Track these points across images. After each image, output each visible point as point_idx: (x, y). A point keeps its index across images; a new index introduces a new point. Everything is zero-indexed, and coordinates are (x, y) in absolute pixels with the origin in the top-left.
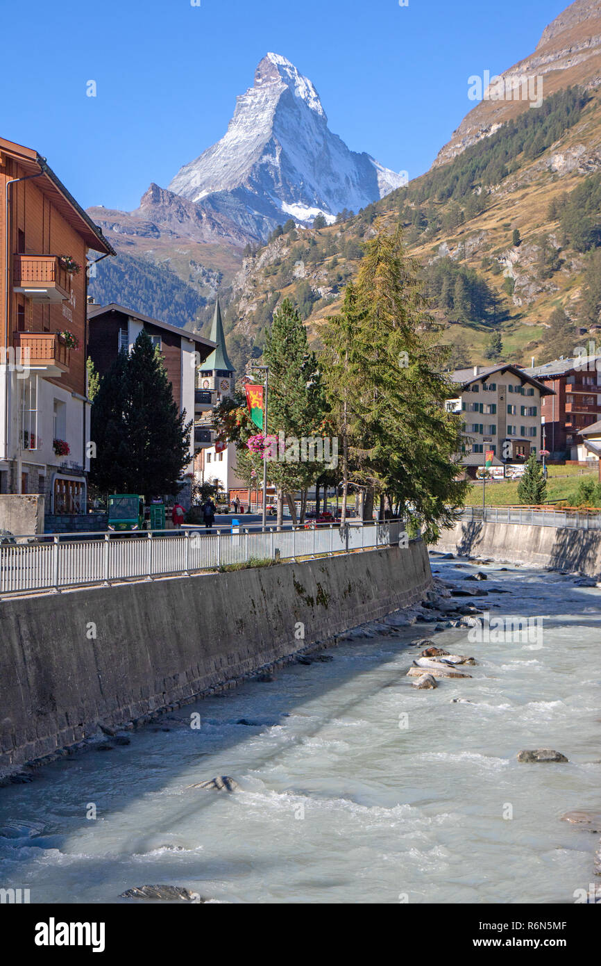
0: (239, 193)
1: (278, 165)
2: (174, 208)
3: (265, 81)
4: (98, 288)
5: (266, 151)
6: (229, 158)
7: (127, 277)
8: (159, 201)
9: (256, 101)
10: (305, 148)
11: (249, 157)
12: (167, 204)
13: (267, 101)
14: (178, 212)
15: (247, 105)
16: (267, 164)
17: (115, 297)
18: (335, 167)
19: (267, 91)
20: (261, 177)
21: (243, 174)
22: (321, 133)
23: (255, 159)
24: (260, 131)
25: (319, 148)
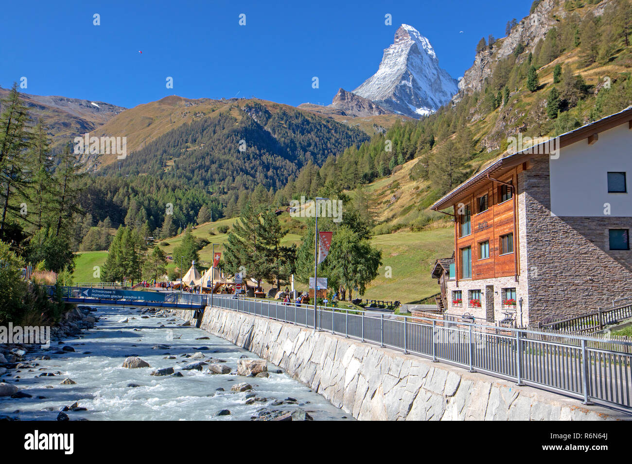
0: (388, 101)
1: (411, 86)
2: (354, 103)
3: (401, 40)
4: (314, 137)
5: (403, 78)
6: (380, 84)
7: (333, 131)
8: (345, 99)
9: (396, 51)
10: (426, 77)
11: (393, 82)
12: (350, 100)
13: (402, 51)
14: (357, 105)
15: (390, 54)
16: (405, 86)
17: (326, 144)
18: (444, 88)
19: (402, 45)
20: (400, 93)
21: (389, 92)
22: (436, 69)
23: (397, 83)
24: (399, 67)
25: (434, 77)
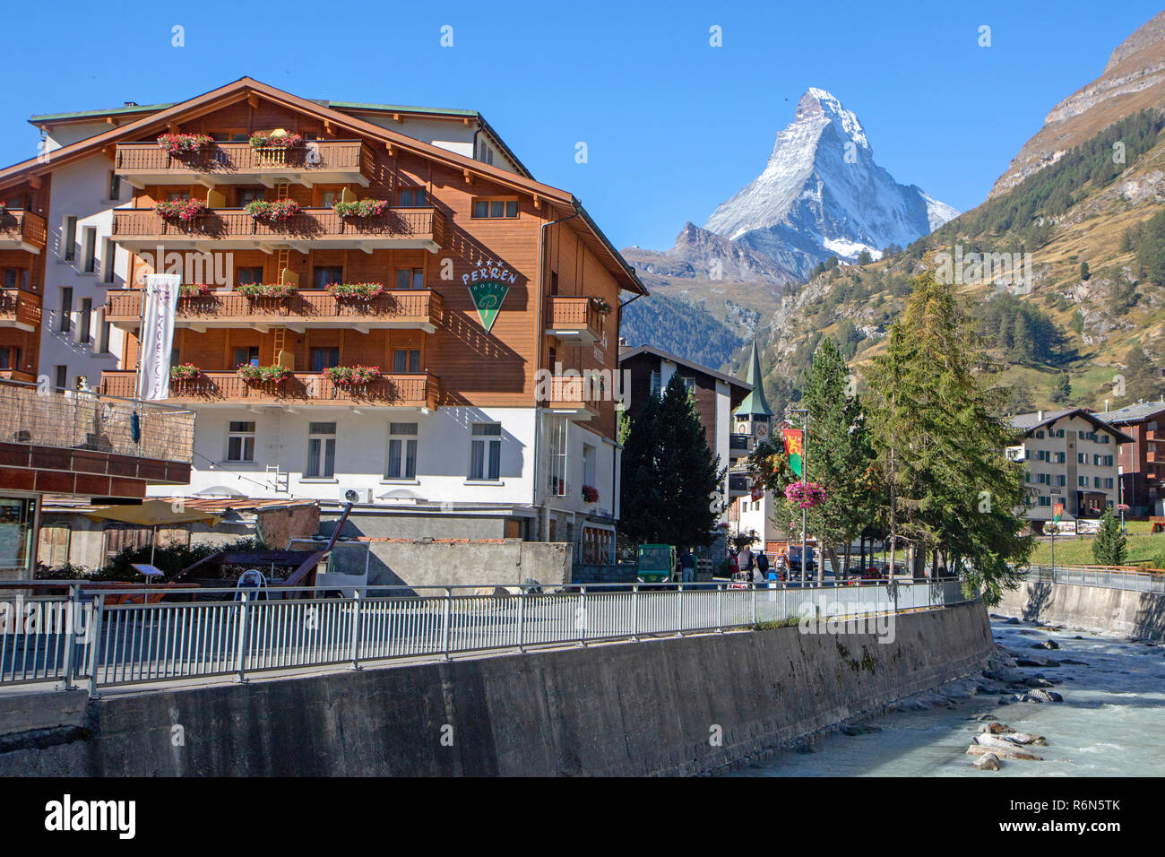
0: (778, 230)
1: (820, 201)
2: (710, 246)
3: (806, 116)
4: (631, 330)
5: (807, 187)
6: (768, 194)
7: (661, 318)
8: (694, 240)
9: (797, 136)
10: (848, 183)
11: (789, 193)
12: (703, 242)
13: (808, 136)
14: (714, 250)
15: (786, 141)
16: (808, 200)
17: (648, 339)
18: (882, 201)
19: (809, 126)
20: (801, 213)
21: (782, 211)
22: (866, 167)
23: (796, 195)
24: (801, 166)
25: (864, 182)
